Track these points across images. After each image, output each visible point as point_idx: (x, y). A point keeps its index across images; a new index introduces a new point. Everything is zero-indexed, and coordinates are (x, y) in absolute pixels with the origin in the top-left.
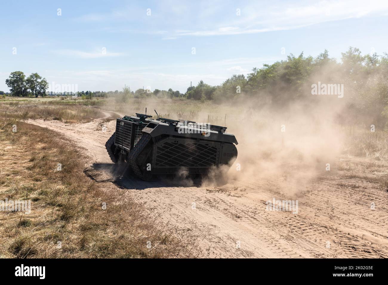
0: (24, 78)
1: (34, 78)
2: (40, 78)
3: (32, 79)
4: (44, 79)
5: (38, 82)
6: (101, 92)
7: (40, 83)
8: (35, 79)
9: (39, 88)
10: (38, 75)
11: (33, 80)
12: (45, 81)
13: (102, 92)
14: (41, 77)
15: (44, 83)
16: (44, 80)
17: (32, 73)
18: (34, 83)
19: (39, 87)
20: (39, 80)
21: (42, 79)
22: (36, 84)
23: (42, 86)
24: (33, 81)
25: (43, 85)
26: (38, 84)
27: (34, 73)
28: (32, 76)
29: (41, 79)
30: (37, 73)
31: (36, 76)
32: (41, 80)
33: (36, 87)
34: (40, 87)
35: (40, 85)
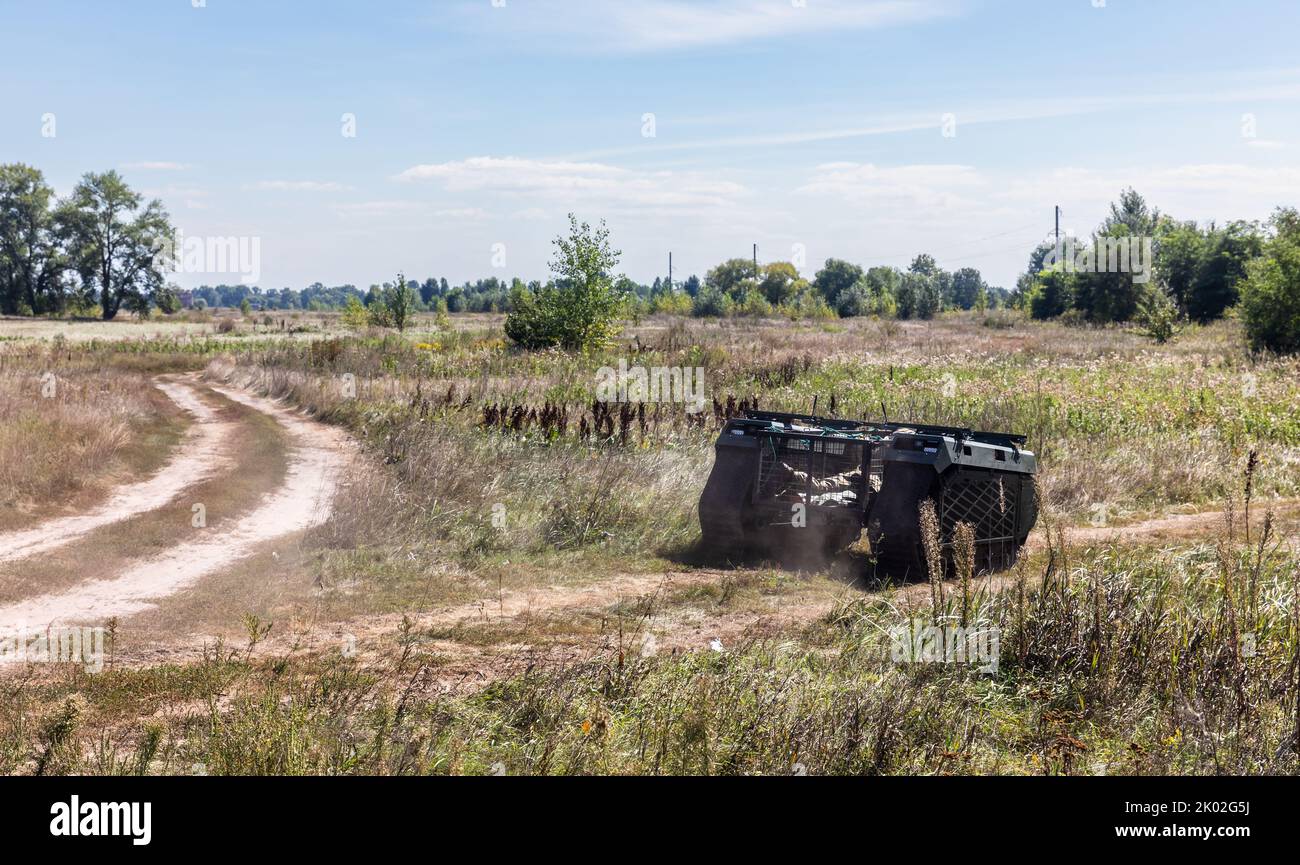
0: (45, 204)
1: (96, 206)
2: (132, 204)
3: (88, 209)
4: (155, 204)
5: (116, 227)
7: (130, 231)
8: (102, 208)
9: (122, 260)
10: (121, 182)
11: (91, 215)
12: (161, 218)
14: (137, 198)
15: (152, 229)
16: (154, 211)
17: (86, 176)
18: (98, 233)
19: (122, 255)
20: (126, 217)
21: (143, 207)
22: (106, 242)
23: (141, 249)
24: (90, 221)
25: (147, 242)
26: (116, 237)
27: (98, 173)
28: (85, 194)
29: (136, 206)
30: (112, 174)
31: (111, 189)
32: (138, 213)
33: (106, 257)
34: (130, 255)
35: (129, 246)
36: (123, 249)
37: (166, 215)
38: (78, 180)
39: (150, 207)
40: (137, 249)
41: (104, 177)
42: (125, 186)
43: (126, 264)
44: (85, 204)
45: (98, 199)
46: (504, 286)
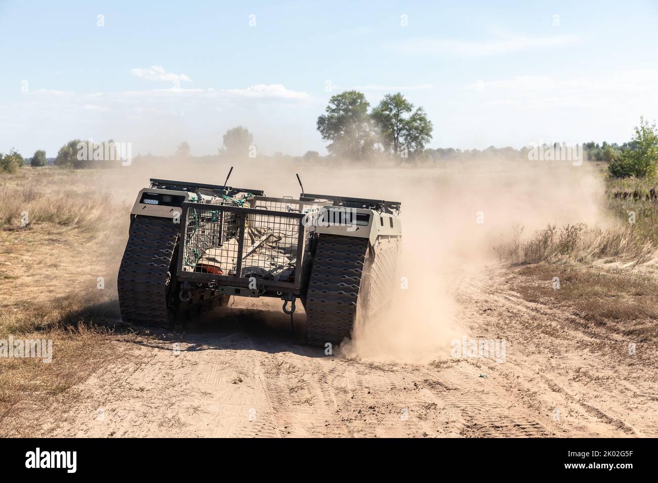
0: (366, 110)
1: (391, 110)
2: (409, 109)
3: (387, 112)
4: (420, 109)
5: (401, 121)
6: (601, 145)
7: (408, 123)
8: (394, 112)
9: (404, 137)
10: (403, 99)
11: (389, 115)
12: (423, 116)
13: (604, 144)
14: (411, 106)
15: (418, 121)
16: (419, 112)
17: (386, 96)
18: (392, 124)
19: (404, 135)
20: (406, 116)
21: (414, 111)
22: (396, 128)
23: (414, 132)
24: (388, 118)
25: (416, 129)
26: (401, 126)
27: (392, 95)
28: (385, 105)
29: (411, 110)
30: (399, 95)
31: (398, 102)
32: (411, 113)
33: (396, 136)
34: (408, 135)
35: (407, 130)
36: (404, 132)
37: (425, 114)
38: (382, 98)
39: (417, 110)
40: (411, 132)
41: (395, 96)
42: (405, 100)
43: (406, 139)
44: (386, 110)
45: (392, 107)
46: (598, 146)
